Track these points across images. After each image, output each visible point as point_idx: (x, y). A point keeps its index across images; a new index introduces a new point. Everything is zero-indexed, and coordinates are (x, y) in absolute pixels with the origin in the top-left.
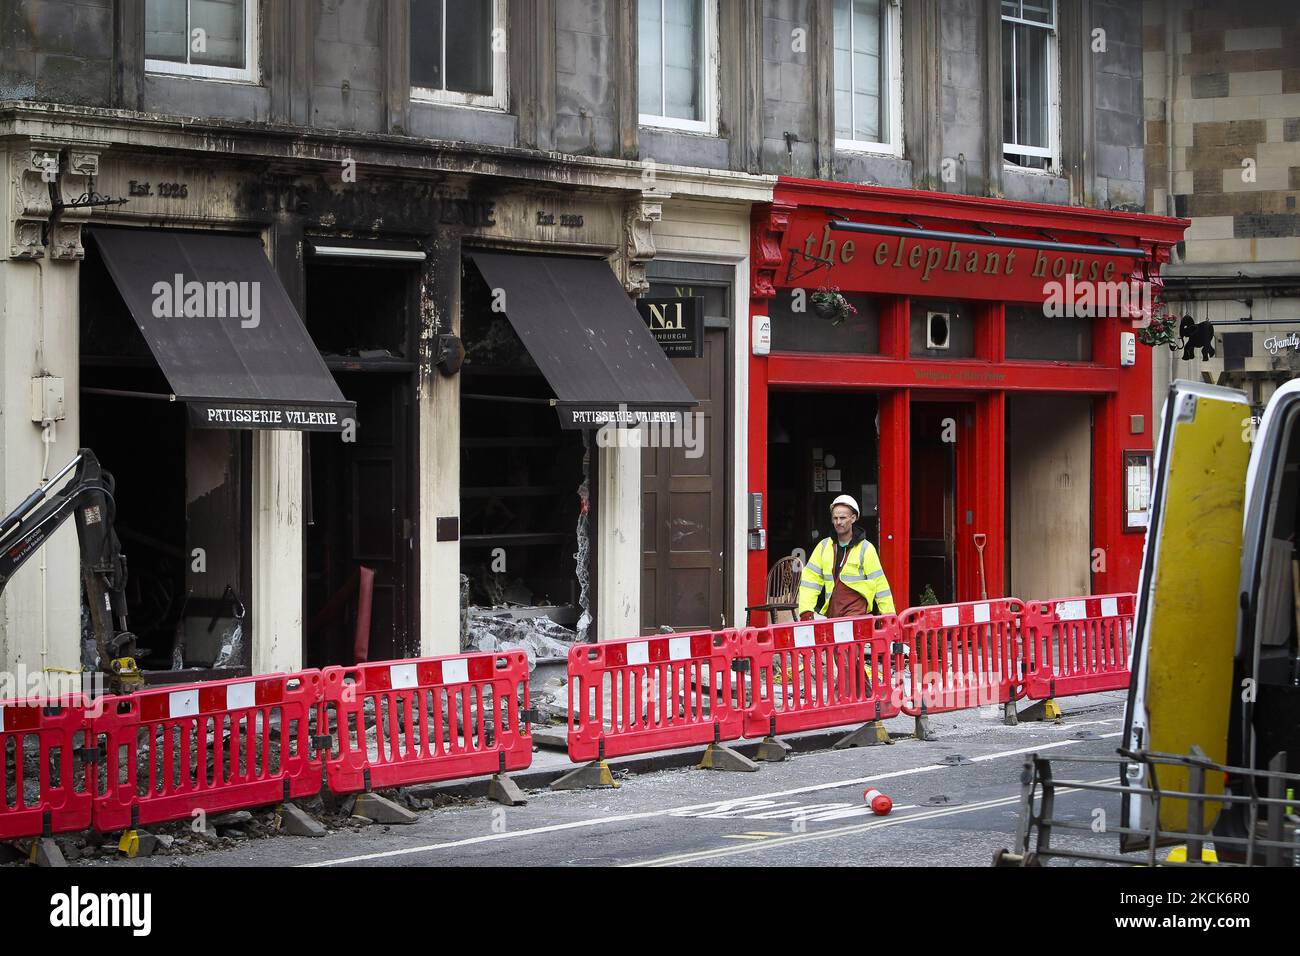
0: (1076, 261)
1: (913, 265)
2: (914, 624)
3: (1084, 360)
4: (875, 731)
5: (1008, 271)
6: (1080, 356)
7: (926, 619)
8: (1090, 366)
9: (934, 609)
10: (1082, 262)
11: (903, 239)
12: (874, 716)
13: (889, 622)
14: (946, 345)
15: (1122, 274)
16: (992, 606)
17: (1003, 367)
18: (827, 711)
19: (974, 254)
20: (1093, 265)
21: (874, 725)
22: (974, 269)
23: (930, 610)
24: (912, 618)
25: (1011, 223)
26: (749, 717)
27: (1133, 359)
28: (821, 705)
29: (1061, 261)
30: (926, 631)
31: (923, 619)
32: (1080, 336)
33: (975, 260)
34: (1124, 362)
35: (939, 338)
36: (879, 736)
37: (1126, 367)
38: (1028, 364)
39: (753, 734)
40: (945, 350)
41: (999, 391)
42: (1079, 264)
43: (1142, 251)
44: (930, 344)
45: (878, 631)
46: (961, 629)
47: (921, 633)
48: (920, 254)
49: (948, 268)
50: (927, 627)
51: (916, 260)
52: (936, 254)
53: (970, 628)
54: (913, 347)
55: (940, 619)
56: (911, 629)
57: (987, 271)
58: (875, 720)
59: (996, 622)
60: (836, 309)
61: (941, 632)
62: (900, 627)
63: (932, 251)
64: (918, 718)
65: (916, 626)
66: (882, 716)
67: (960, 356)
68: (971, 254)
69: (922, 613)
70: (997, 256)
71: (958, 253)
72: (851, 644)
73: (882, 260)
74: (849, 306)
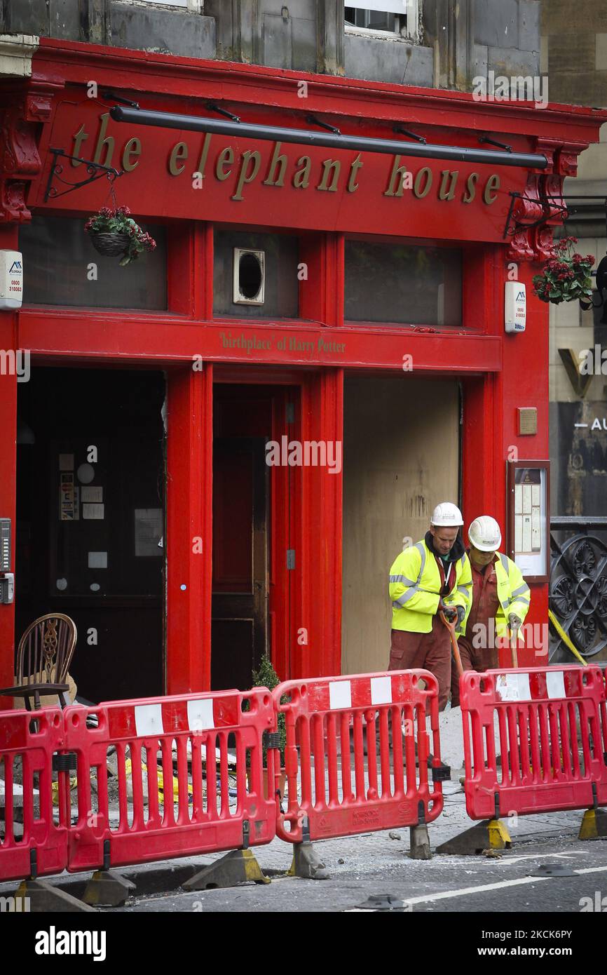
0: (446, 173)
1: (222, 176)
2: (293, 705)
3: (446, 324)
4: (242, 864)
5: (352, 188)
6: (441, 317)
7: (309, 697)
8: (461, 333)
9: (320, 684)
10: (455, 174)
11: (209, 136)
12: (241, 842)
13: (261, 701)
14: (260, 298)
15: (510, 194)
16: (395, 680)
17: (339, 332)
18: (180, 832)
19: (305, 161)
20: (470, 179)
21: (241, 855)
22: (305, 184)
23: (313, 685)
24: (292, 694)
25: (359, 114)
26: (75, 839)
27: (522, 322)
28: (171, 823)
29: (426, 173)
30: (308, 716)
31: (304, 697)
32: (441, 287)
33: (307, 169)
34: (509, 327)
35: (250, 288)
36: (248, 870)
37: (513, 334)
38: (375, 328)
39: (81, 865)
40: (257, 306)
41: (336, 369)
42: (451, 177)
43: (543, 159)
44: (238, 297)
45: (245, 715)
46: (355, 714)
47: (302, 719)
48: (231, 161)
49: (269, 181)
50: (311, 710)
51: (226, 168)
52: (253, 159)
53: (366, 712)
54: (218, 302)
55: (327, 698)
56: (288, 713)
57: (323, 186)
58: (241, 847)
59: (400, 705)
60: (127, 237)
61: (329, 716)
62: (275, 709)
63: (247, 155)
64: (298, 845)
65: (296, 709)
66: (251, 841)
67: (279, 316)
68: (301, 161)
69: (303, 688)
70: (337, 164)
71: (284, 159)
72: (211, 734)
73: (179, 167)
74: (145, 236)
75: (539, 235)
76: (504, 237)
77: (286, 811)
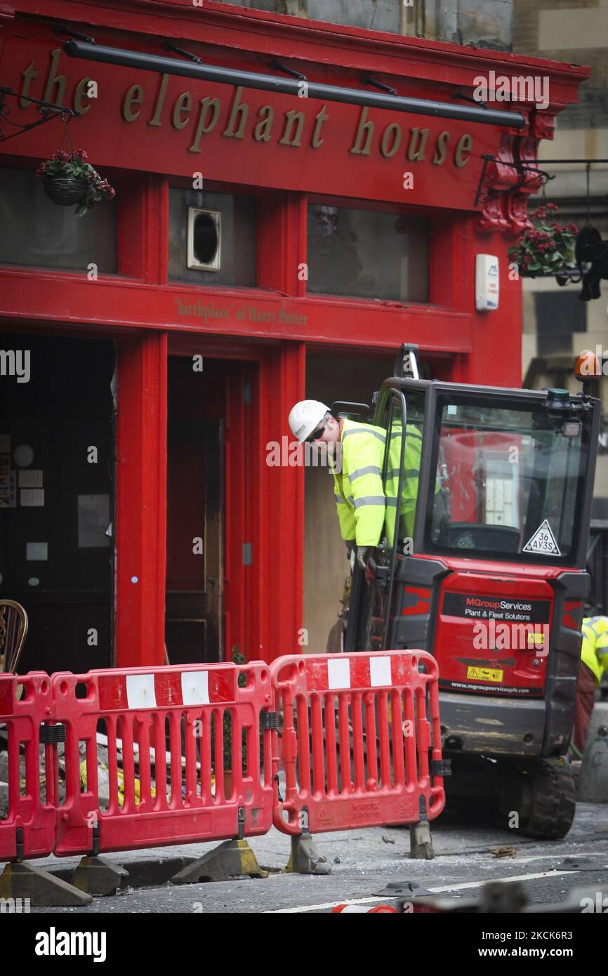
0: (416, 130)
1: (179, 125)
2: (290, 682)
4: (238, 855)
5: (317, 143)
7: (307, 675)
8: (430, 309)
9: (318, 660)
10: (425, 132)
11: (166, 76)
12: (236, 831)
13: (258, 676)
14: (216, 264)
15: (483, 157)
16: (395, 661)
17: (303, 303)
18: (173, 816)
19: (267, 111)
20: (441, 138)
21: (237, 845)
22: (267, 136)
23: (310, 661)
24: (289, 671)
25: (326, 60)
26: (63, 819)
27: (495, 299)
28: (164, 806)
29: (395, 130)
30: (306, 694)
31: (303, 674)
32: (405, 262)
33: (269, 121)
34: (481, 304)
35: (205, 253)
36: (244, 863)
37: (484, 313)
38: (339, 301)
39: (70, 849)
40: (212, 272)
41: (297, 344)
42: (420, 135)
43: (519, 117)
44: (193, 261)
45: (243, 690)
46: (354, 695)
47: (300, 698)
48: (189, 108)
49: (229, 132)
50: (309, 688)
51: (184, 115)
52: (212, 107)
53: (365, 694)
54: (172, 267)
55: (325, 676)
56: (285, 691)
57: (285, 140)
58: (236, 837)
59: (400, 688)
60: (84, 182)
61: (328, 696)
62: (273, 686)
63: (206, 102)
64: (296, 837)
65: (293, 687)
66: (246, 831)
67: (237, 284)
68: (263, 111)
69: (301, 664)
70: (301, 116)
71: (245, 107)
72: (206, 710)
73: (133, 113)
74: (103, 183)
75: (512, 204)
76: (476, 205)
77: (284, 799)
